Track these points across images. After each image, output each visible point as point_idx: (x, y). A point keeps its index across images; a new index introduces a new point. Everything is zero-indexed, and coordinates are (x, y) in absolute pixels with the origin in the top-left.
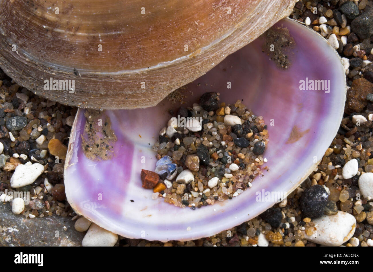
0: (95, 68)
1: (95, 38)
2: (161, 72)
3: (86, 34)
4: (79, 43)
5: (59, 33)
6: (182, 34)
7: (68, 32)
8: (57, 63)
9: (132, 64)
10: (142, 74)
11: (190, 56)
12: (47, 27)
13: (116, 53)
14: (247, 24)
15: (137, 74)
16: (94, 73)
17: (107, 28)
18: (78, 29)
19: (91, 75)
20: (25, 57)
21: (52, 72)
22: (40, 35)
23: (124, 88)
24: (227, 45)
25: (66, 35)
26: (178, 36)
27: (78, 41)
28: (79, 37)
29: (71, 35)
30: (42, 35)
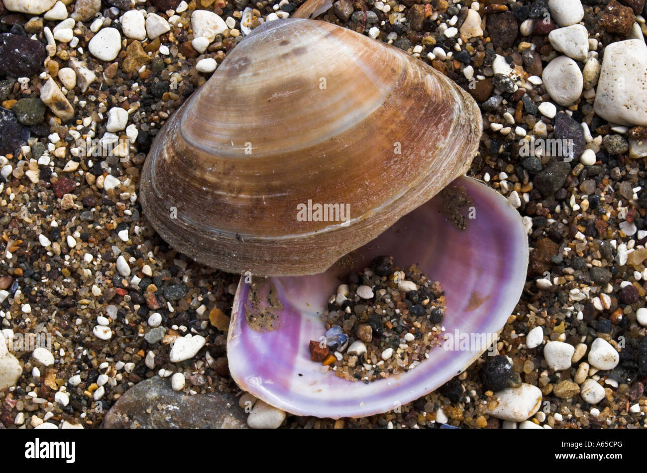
0: (260, 233)
1: (259, 201)
2: (330, 236)
3: (249, 196)
4: (241, 206)
5: (220, 196)
6: (352, 195)
7: (229, 194)
8: (219, 228)
9: (299, 228)
10: (310, 238)
11: (361, 219)
12: (207, 189)
13: (282, 217)
14: (421, 183)
15: (304, 239)
16: (257, 238)
17: (270, 189)
18: (240, 191)
19: (255, 240)
20: (184, 221)
21: (213, 237)
22: (200, 198)
23: (291, 254)
24: (400, 206)
25: (227, 197)
26: (348, 197)
27: (240, 204)
28: (241, 199)
29: (232, 197)
30: (202, 198)
